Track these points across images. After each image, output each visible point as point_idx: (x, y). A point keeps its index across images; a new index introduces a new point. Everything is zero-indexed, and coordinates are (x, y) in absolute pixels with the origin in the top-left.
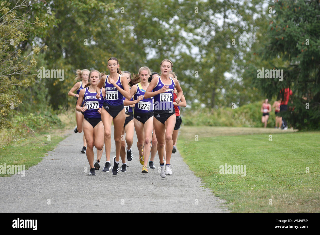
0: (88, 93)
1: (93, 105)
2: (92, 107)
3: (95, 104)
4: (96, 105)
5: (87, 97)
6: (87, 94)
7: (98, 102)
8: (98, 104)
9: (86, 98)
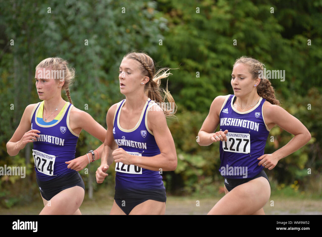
0: (231, 110)
1: (237, 142)
2: (235, 147)
3: (240, 140)
4: (243, 143)
5: (226, 119)
6: (226, 111)
7: (248, 137)
8: (247, 141)
9: (224, 122)
